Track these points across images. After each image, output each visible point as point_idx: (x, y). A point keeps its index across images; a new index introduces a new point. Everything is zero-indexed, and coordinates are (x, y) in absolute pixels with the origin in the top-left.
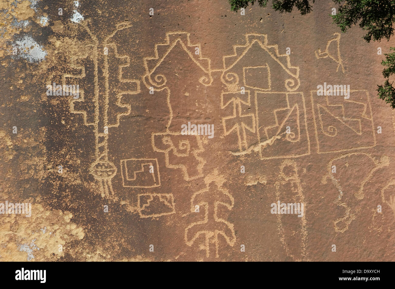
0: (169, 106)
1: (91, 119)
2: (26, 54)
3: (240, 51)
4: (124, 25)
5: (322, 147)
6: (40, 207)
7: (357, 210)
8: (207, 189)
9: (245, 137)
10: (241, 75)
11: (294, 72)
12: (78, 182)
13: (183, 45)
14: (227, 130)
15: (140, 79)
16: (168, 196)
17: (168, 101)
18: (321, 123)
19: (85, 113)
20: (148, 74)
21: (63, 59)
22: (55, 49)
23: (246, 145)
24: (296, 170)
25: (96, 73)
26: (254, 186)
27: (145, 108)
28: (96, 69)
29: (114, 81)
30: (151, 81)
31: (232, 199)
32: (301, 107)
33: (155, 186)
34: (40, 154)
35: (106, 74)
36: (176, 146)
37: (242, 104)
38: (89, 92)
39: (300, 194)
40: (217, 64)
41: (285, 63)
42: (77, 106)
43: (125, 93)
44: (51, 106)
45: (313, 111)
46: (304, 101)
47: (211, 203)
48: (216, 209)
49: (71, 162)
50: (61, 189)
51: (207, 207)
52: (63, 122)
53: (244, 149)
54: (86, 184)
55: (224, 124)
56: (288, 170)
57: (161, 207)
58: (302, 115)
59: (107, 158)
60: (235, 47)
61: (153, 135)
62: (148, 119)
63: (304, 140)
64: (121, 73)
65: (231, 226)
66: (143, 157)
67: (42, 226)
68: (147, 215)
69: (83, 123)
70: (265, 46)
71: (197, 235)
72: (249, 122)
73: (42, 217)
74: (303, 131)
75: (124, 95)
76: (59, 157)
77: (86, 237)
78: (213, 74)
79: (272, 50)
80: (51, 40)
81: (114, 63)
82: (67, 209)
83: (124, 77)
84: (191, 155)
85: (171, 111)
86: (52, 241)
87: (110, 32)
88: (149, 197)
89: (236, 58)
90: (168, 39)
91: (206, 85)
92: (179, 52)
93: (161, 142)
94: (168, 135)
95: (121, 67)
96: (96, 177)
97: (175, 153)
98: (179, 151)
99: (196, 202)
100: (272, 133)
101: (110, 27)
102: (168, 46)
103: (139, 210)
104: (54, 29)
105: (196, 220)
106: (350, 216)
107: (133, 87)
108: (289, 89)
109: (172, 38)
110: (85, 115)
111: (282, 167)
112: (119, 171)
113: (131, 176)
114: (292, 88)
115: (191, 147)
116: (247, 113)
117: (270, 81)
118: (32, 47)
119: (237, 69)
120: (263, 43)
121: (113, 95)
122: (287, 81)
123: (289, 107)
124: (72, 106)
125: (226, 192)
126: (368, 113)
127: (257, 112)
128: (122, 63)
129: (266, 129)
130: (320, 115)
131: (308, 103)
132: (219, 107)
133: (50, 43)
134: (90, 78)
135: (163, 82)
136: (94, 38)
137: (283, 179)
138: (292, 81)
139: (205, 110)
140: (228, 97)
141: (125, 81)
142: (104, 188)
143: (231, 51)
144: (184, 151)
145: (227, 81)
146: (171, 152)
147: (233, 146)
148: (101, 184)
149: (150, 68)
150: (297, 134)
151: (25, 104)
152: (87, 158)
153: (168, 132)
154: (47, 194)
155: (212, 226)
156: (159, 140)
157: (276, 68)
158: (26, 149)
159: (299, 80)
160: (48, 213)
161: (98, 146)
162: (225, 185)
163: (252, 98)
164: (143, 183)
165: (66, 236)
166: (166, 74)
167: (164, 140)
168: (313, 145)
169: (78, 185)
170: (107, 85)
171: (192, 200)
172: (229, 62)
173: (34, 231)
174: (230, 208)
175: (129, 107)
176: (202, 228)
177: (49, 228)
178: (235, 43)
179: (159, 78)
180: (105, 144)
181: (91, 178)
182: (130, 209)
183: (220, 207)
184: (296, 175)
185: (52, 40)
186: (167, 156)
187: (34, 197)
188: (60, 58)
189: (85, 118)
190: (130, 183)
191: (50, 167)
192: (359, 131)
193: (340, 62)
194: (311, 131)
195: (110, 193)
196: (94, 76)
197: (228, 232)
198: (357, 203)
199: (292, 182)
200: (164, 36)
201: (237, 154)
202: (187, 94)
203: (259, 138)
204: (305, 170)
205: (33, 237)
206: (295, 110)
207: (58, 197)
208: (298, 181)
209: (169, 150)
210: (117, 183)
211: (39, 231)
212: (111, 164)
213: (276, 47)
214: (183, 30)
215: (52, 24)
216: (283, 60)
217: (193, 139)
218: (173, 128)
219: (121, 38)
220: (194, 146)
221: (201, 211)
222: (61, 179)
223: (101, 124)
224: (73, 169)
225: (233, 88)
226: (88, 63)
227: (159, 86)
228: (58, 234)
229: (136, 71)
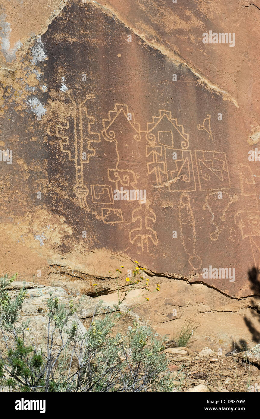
0: (117, 152)
1: (73, 157)
2: (35, 110)
3: (156, 120)
4: (90, 96)
5: (202, 186)
6: (45, 211)
7: (222, 228)
8: (140, 208)
9: (160, 176)
10: (157, 136)
11: (186, 137)
12: (67, 197)
13: (124, 113)
14: (150, 171)
15: (100, 133)
16: (118, 210)
17: (117, 149)
18: (201, 171)
19: (69, 152)
20: (105, 130)
21: (56, 115)
22: (51, 108)
23: (161, 182)
24: (189, 199)
25: (75, 126)
26: (167, 208)
27: (103, 152)
28: (75, 124)
29: (86, 132)
30: (106, 135)
31: (155, 216)
32: (190, 160)
33: (111, 203)
34: (44, 177)
35: (81, 128)
36: (122, 178)
37: (157, 154)
38: (72, 138)
39: (192, 215)
40: (144, 128)
41: (181, 131)
42: (65, 147)
43: (92, 141)
44: (49, 145)
45: (196, 163)
46: (191, 156)
47: (143, 217)
48: (146, 221)
49: (62, 184)
50: (57, 201)
51: (141, 219)
52: (57, 157)
53: (160, 184)
54: (71, 199)
55: (148, 167)
56: (185, 200)
57: (113, 217)
58: (191, 165)
59: (83, 183)
60: (154, 117)
61: (109, 170)
62: (106, 159)
63: (192, 181)
64: (89, 127)
65: (155, 233)
66: (103, 184)
67: (47, 224)
68: (108, 222)
69: (68, 158)
70: (170, 119)
71: (136, 237)
72: (161, 166)
73: (47, 218)
74: (191, 176)
75: (91, 142)
76: (55, 180)
77: (73, 233)
78: (142, 134)
79: (174, 121)
80: (48, 102)
81: (86, 121)
82: (61, 214)
83: (91, 130)
84: (130, 185)
85: (118, 156)
86: (54, 235)
87: (83, 100)
88: (108, 210)
89: (154, 125)
90: (116, 108)
91: (138, 141)
92: (122, 118)
93: (113, 175)
94: (117, 171)
95: (89, 124)
96: (77, 195)
97: (121, 183)
98: (123, 182)
99: (135, 216)
100: (175, 175)
101: (83, 97)
102: (116, 113)
103: (103, 218)
104: (50, 94)
105: (135, 227)
106: (218, 231)
107: (96, 137)
108: (183, 148)
109: (119, 108)
110: (70, 154)
111: (181, 197)
112: (90, 192)
113: (97, 196)
114: (185, 147)
115: (130, 180)
116: (161, 161)
117: (173, 141)
118: (38, 105)
119: (155, 132)
120: (169, 116)
121: (85, 141)
122: (182, 142)
123: (183, 160)
124: (62, 147)
125: (151, 210)
126: (226, 167)
127: (166, 161)
128: (90, 121)
129: (171, 172)
130: (200, 166)
131: (194, 157)
132: (145, 155)
133: (48, 104)
134: (72, 129)
135: (113, 136)
136: (74, 103)
137: (182, 205)
138: (185, 143)
139: (137, 156)
140: (150, 150)
141: (92, 133)
142: (82, 202)
143: (151, 120)
144: (126, 182)
145: (149, 139)
146: (119, 182)
147: (153, 182)
148: (80, 199)
149: (106, 126)
150: (188, 177)
151: (34, 143)
152: (72, 182)
153: (117, 169)
154: (49, 203)
155: (145, 232)
156: (112, 173)
157: (177, 135)
158: (36, 173)
159: (188, 143)
160: (50, 216)
161: (77, 175)
162: (150, 206)
163: (163, 152)
164: (104, 201)
165: (62, 232)
166: (115, 131)
167: (115, 173)
168: (198, 185)
169: (67, 199)
170: (82, 135)
171: (132, 214)
172: (150, 126)
173: (43, 227)
174: (154, 221)
175: (94, 151)
176: (138, 232)
177: (51, 226)
178: (154, 115)
179: (111, 133)
180: (81, 173)
181: (74, 196)
182: (98, 217)
183: (149, 220)
184: (189, 203)
185: (50, 101)
186: (117, 184)
187: (42, 205)
188: (54, 114)
189: (70, 156)
190: (97, 200)
191: (50, 186)
192: (221, 178)
193: (210, 133)
194: (196, 176)
195: (86, 206)
196: (74, 128)
197: (153, 236)
198: (222, 223)
199: (187, 207)
200: (114, 106)
201: (156, 187)
202: (127, 145)
203: (168, 178)
204: (194, 200)
205: (42, 231)
206: (187, 162)
207: (56, 206)
208: (190, 207)
209: (118, 181)
210: (89, 199)
211: (46, 227)
212: (86, 187)
213: (176, 120)
214: (124, 103)
215: (49, 91)
216: (180, 129)
217: (131, 175)
218: (120, 166)
219: (90, 105)
220: (132, 179)
221: (138, 221)
222: (57, 194)
223: (79, 160)
224: (64, 188)
225: (153, 144)
226: (70, 119)
227: (111, 138)
228: (57, 230)
229: (98, 127)
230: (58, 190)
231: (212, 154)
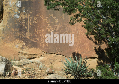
0: (38, 25)
1: (26, 27)
3: (49, 17)
4: (31, 13)
5: (61, 31)
6: (18, 40)
8: (44, 37)
12: (24, 36)
16: (38, 38)
20: (35, 20)
21: (22, 18)
23: (50, 31)
27: (34, 25)
29: (30, 21)
33: (36, 37)
34: (18, 32)
35: (28, 20)
37: (49, 25)
38: (26, 23)
40: (45, 19)
44: (20, 25)
52: (22, 27)
55: (46, 28)
57: (36, 40)
62: (35, 27)
63: (58, 30)
66: (34, 33)
67: (19, 43)
71: (42, 44)
72: (50, 27)
74: (58, 29)
76: (21, 32)
77: (25, 45)
81: (30, 18)
82: (22, 40)
86: (20, 45)
91: (44, 22)
92: (39, 17)
99: (42, 39)
100: (53, 29)
101: (29, 13)
103: (33, 40)
107: (32, 22)
108: (56, 23)
109: (39, 15)
117: (53, 21)
118: (17, 16)
119: (48, 19)
120: (52, 15)
121: (29, 23)
123: (56, 25)
124: (23, 25)
126: (68, 26)
130: (61, 27)
131: (59, 25)
132: (45, 25)
133: (20, 15)
134: (26, 21)
136: (27, 15)
139: (43, 25)
140: (47, 24)
144: (40, 32)
146: (38, 32)
147: (48, 31)
149: (35, 19)
151: (16, 24)
152: (25, 33)
154: (19, 38)
156: (36, 30)
157: (54, 19)
158: (16, 31)
159: (57, 21)
160: (20, 41)
163: (51, 24)
164: (34, 36)
166: (37, 20)
168: (60, 31)
172: (47, 18)
175: (32, 25)
180: (28, 31)
181: (26, 36)
182: (32, 40)
190: (32, 36)
191: (20, 34)
192: (66, 29)
193: (64, 19)
194: (59, 29)
195: (29, 38)
200: (37, 14)
202: (41, 23)
205: (17, 44)
210: (30, 36)
212: (29, 34)
213: (54, 16)
214: (40, 13)
215: (20, 12)
216: (55, 18)
217: (41, 30)
218: (39, 28)
219: (31, 15)
220: (42, 31)
221: (43, 41)
222: (21, 36)
223: (28, 28)
224: (23, 34)
225: (48, 22)
226: (26, 18)
227: (36, 22)
228: (21, 44)
229: (33, 20)
230: (22, 35)
231: (64, 23)
